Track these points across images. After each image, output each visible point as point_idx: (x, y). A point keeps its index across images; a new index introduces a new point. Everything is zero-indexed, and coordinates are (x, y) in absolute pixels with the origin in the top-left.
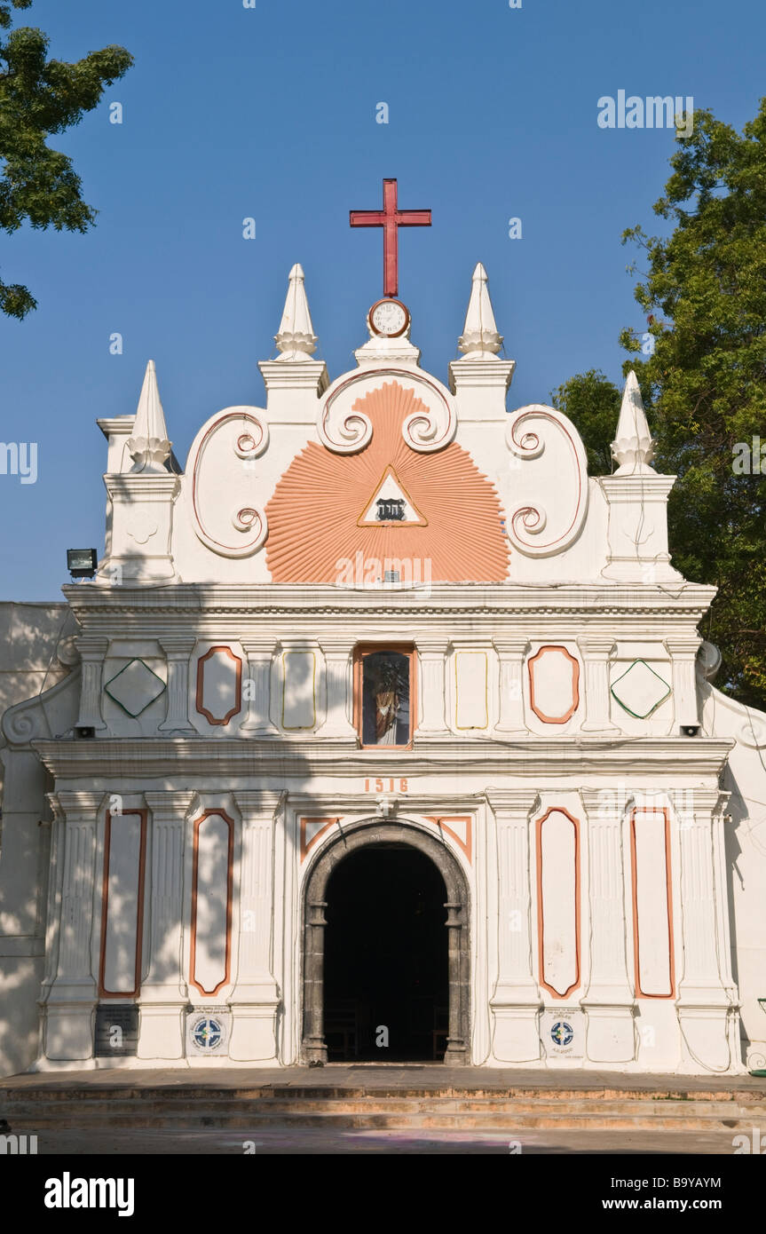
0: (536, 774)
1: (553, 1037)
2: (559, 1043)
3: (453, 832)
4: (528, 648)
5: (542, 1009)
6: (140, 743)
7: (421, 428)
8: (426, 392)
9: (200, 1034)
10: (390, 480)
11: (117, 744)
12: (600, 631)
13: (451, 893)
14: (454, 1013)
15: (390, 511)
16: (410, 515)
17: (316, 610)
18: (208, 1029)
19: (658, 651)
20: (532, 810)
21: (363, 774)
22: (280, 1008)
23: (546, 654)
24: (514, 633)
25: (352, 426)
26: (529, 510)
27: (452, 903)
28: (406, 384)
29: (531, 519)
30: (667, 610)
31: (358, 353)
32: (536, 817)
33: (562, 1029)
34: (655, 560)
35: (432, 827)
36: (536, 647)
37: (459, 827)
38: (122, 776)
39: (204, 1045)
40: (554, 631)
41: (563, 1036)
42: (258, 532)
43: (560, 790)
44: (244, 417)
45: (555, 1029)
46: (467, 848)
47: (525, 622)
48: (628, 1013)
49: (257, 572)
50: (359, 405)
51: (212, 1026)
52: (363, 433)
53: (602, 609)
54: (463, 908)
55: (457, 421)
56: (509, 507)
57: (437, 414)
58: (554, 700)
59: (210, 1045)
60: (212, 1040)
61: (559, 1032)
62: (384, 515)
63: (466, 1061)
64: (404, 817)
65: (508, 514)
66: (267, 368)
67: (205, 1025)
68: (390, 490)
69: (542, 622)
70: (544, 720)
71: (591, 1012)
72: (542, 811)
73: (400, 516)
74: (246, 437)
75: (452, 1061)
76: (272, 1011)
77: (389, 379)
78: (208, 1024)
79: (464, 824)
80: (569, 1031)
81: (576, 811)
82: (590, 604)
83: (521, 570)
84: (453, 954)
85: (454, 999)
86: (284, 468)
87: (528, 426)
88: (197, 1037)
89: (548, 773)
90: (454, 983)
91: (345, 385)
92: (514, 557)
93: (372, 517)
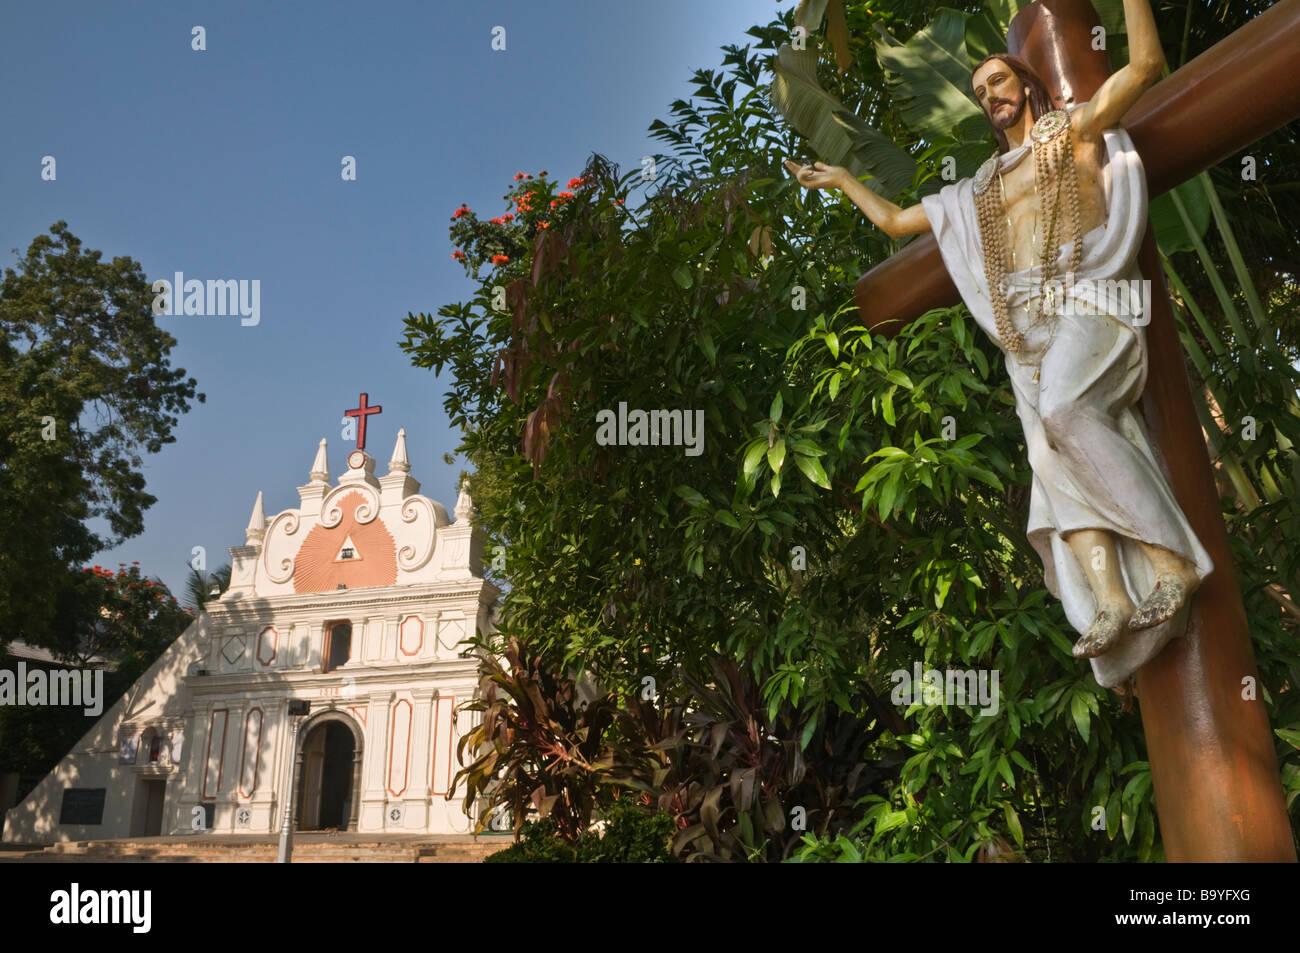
0: (394, 682)
1: (391, 816)
2: (394, 820)
3: (358, 714)
4: (400, 617)
5: (386, 802)
6: (231, 677)
7: (364, 512)
8: (368, 493)
9: (241, 817)
10: (349, 539)
11: (223, 677)
12: (434, 607)
13: (357, 745)
14: (353, 805)
15: (347, 554)
16: (356, 555)
17: (307, 606)
18: (244, 815)
19: (460, 615)
20: (391, 701)
21: (321, 687)
22: (274, 804)
23: (409, 621)
24: (395, 611)
25: (335, 514)
26: (407, 548)
27: (357, 750)
28: (359, 491)
29: (408, 553)
30: (462, 593)
31: (340, 478)
32: (393, 704)
33: (395, 813)
34: (462, 568)
35: (350, 712)
36: (405, 617)
37: (361, 711)
38: (220, 693)
39: (242, 822)
40: (412, 608)
41: (395, 816)
42: (290, 571)
43: (403, 689)
44: (290, 515)
46: (364, 722)
47: (399, 605)
48: (423, 803)
49: (289, 589)
50: (339, 504)
51: (246, 813)
52: (338, 515)
53: (432, 596)
54: (361, 753)
55: (380, 507)
56: (399, 546)
57: (372, 506)
58: (410, 644)
59: (245, 823)
60: (246, 820)
61: (393, 814)
62: (345, 556)
63: (356, 830)
64: (340, 708)
65: (397, 551)
66: (301, 490)
67: (243, 813)
68: (349, 544)
69: (407, 604)
70: (406, 654)
71: (408, 803)
72: (396, 701)
73: (351, 556)
74: (289, 524)
75: (350, 830)
76: (269, 806)
77: (352, 490)
79: (363, 710)
80: (399, 814)
81: (412, 701)
82: (426, 593)
83: (403, 579)
84: (355, 775)
85: (354, 799)
86: (305, 538)
87: (411, 506)
88: (239, 819)
89: (402, 682)
90: (355, 791)
91: (333, 495)
92: (400, 572)
93: (339, 558)
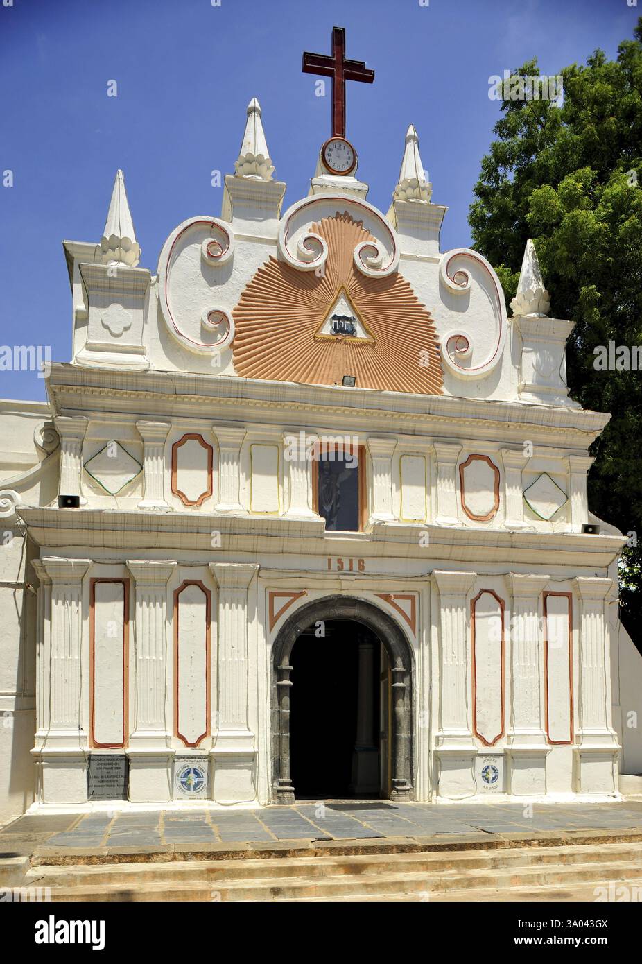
0: (471, 560)
1: (483, 777)
2: (488, 782)
3: (400, 609)
9: (185, 780)
10: (342, 301)
15: (342, 328)
16: (360, 333)
18: (192, 775)
21: (326, 555)
27: (398, 668)
32: (471, 596)
33: (490, 770)
35: (381, 603)
36: (466, 456)
37: (404, 604)
39: (189, 789)
41: (491, 776)
43: (489, 574)
44: (212, 226)
45: (485, 771)
46: (411, 623)
51: (196, 773)
52: (319, 250)
54: (408, 673)
59: (195, 789)
60: (196, 785)
61: (488, 773)
62: (338, 330)
63: (411, 800)
67: (189, 772)
68: (342, 309)
70: (472, 517)
72: (476, 591)
73: (351, 332)
78: (192, 771)
79: (407, 602)
80: (495, 771)
81: (501, 592)
84: (400, 710)
85: (401, 747)
86: (248, 283)
88: (182, 783)
90: (402, 736)
93: (327, 330)
